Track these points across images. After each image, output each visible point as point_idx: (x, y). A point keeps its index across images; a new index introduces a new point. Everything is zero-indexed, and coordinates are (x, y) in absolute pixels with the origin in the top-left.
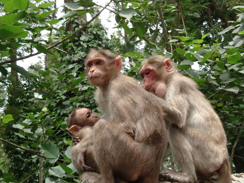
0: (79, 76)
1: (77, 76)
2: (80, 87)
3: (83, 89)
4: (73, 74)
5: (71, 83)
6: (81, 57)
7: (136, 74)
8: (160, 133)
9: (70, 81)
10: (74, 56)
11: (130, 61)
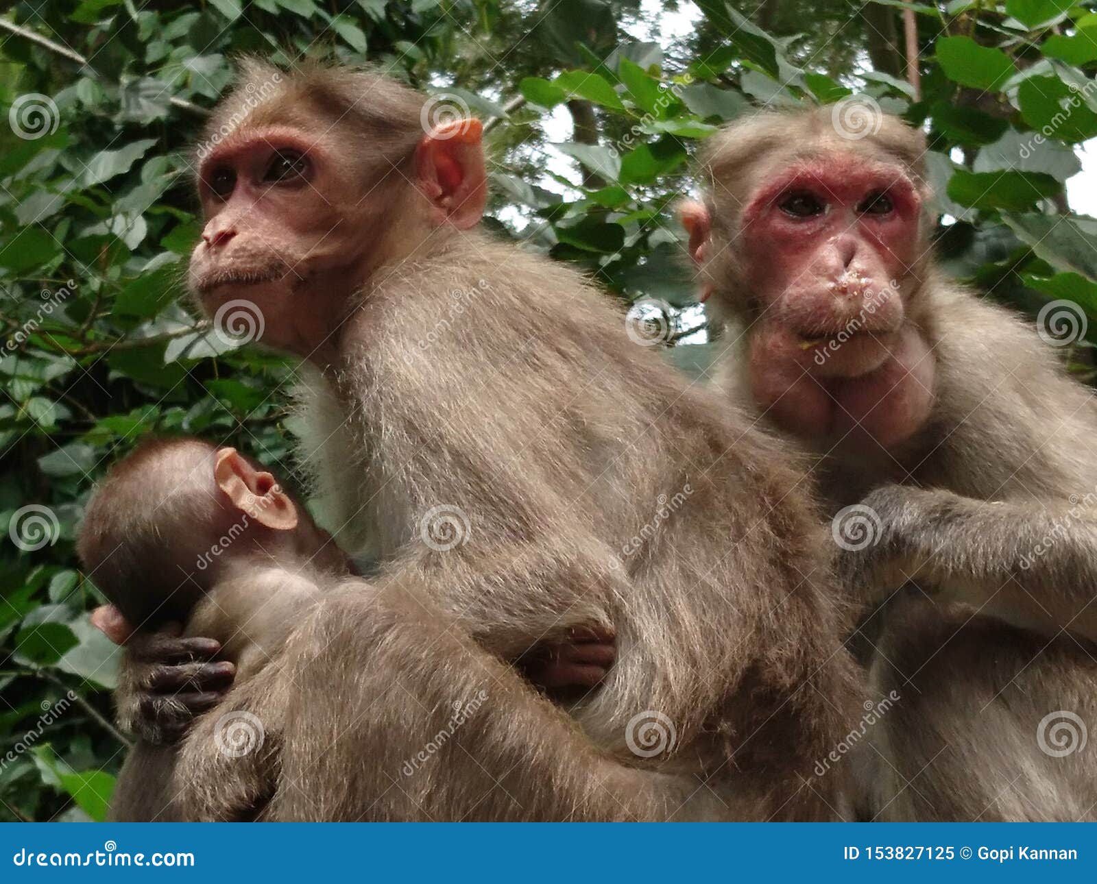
0: (164, 242)
1: (151, 246)
2: (178, 336)
3: (200, 350)
4: (119, 225)
5: (103, 298)
6: (189, 92)
7: (628, 242)
8: (794, 687)
9: (95, 283)
10: (133, 88)
11: (583, 134)
